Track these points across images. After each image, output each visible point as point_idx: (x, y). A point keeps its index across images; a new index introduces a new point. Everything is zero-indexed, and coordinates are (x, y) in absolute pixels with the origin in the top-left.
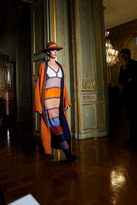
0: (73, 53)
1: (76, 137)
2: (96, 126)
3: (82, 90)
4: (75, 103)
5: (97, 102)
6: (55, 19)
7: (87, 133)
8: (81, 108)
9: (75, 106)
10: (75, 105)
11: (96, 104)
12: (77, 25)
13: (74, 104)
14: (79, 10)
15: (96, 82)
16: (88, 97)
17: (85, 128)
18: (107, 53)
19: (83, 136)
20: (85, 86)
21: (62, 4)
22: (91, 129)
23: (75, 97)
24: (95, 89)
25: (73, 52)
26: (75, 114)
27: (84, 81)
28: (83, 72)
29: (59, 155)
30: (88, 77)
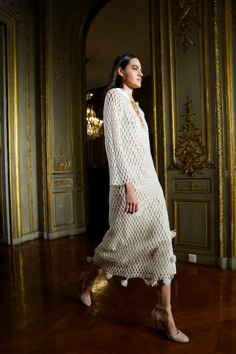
0: (42, 121)
1: (45, 236)
2: (72, 221)
3: (54, 172)
4: (44, 190)
5: (73, 189)
6: (15, 68)
7: (61, 230)
8: (52, 197)
9: (44, 195)
10: (44, 193)
11: (73, 192)
12: (48, 81)
13: (42, 192)
14: (53, 59)
15: (72, 161)
16: (62, 182)
17: (57, 224)
18: (89, 123)
19: (54, 235)
20: (57, 167)
21: (26, 45)
22: (65, 224)
23: (43, 182)
24: (70, 172)
25: (42, 118)
26: (44, 205)
27: (57, 160)
28: (56, 148)
29: (21, 264)
30: (61, 155)
